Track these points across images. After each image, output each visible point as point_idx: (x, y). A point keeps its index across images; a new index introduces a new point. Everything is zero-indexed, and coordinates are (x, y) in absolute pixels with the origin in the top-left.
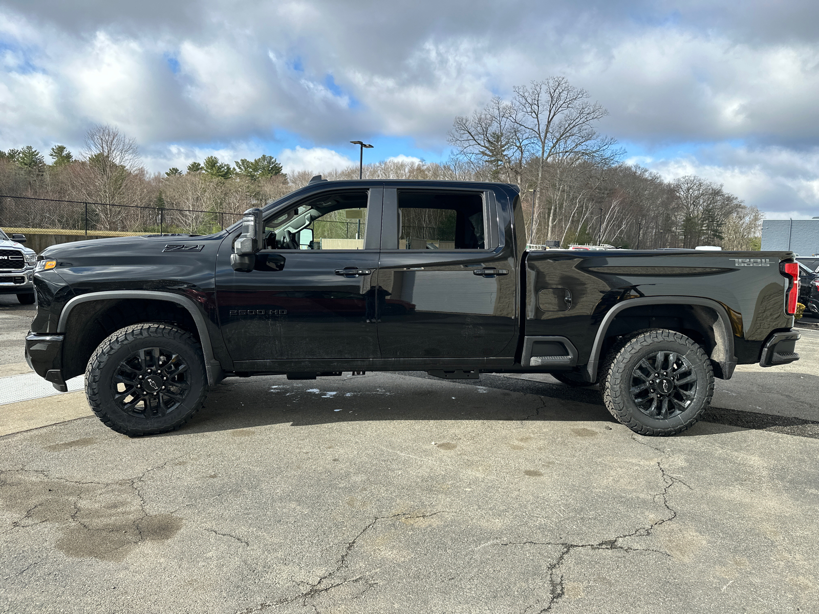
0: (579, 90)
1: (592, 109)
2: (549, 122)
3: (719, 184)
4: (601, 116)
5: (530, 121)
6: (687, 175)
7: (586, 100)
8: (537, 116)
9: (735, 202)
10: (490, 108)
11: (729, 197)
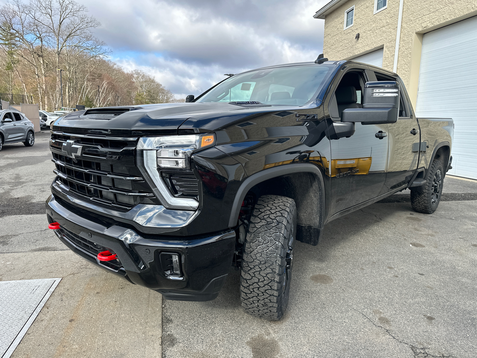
0: (81, 6)
1: (89, 20)
2: (61, 23)
3: (153, 76)
4: (96, 26)
5: (46, 20)
6: (136, 69)
7: (85, 13)
8: (51, 17)
9: (161, 87)
10: (10, 4)
11: (158, 84)
